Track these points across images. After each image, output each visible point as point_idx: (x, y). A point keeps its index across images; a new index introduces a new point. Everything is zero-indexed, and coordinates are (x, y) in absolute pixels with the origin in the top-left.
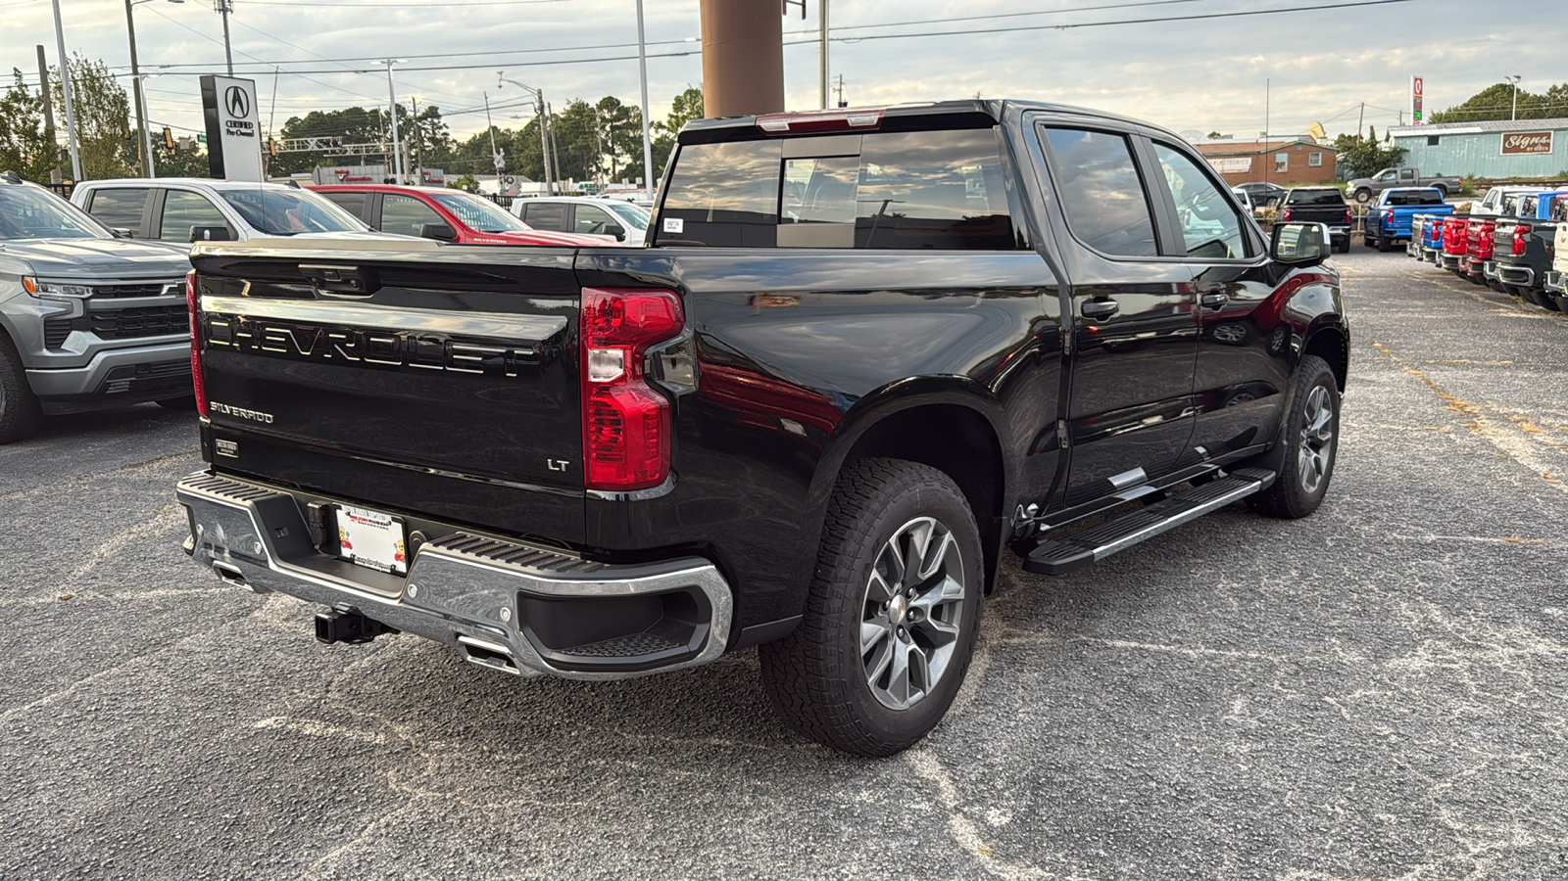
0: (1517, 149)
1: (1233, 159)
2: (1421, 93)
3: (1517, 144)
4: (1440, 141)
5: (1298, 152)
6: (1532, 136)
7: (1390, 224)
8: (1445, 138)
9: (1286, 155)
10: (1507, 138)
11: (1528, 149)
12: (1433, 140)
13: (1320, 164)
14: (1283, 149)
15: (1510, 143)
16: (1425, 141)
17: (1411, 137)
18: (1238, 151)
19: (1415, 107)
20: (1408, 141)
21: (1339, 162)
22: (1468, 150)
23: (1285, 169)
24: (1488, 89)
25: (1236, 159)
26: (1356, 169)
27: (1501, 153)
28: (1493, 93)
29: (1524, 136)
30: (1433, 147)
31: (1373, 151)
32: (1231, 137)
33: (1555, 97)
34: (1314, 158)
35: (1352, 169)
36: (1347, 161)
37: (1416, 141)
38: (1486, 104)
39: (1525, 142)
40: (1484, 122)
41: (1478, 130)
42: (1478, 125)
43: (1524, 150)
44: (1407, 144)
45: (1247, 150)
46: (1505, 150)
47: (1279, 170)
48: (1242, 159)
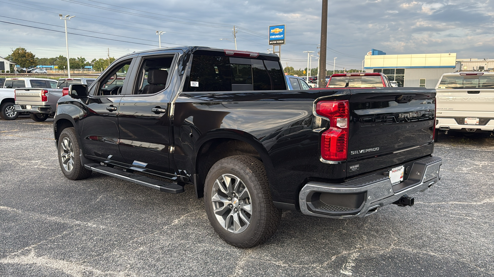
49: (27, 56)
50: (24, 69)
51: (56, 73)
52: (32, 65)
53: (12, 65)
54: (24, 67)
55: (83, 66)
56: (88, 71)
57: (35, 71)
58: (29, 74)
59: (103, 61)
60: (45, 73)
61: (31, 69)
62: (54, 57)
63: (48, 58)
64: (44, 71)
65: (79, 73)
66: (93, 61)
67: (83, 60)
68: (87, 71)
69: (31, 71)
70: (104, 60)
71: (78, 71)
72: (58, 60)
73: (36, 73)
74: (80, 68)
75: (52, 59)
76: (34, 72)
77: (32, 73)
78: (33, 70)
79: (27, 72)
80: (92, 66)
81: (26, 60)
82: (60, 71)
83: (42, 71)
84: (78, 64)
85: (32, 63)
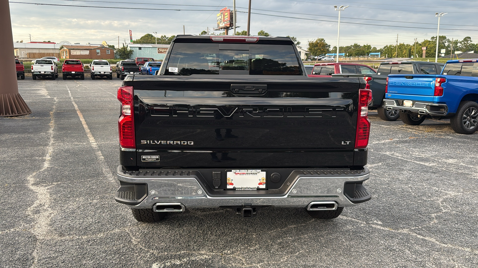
0: (161, 52)
1: (83, 51)
2: (131, 35)
3: (161, 51)
4: (142, 49)
5: (103, 50)
6: (164, 49)
7: (151, 72)
8: (143, 48)
9: (99, 50)
10: (158, 49)
11: (164, 52)
12: (140, 48)
13: (110, 53)
14: (98, 48)
15: (159, 51)
16: (138, 49)
17: (134, 47)
18: (85, 48)
19: (130, 38)
20: (134, 48)
21: (115, 53)
22: (149, 52)
23: (100, 54)
24: (145, 35)
25: (85, 51)
26: (120, 55)
27: (158, 53)
28: (147, 36)
29: (163, 49)
30: (140, 50)
31: (125, 51)
32: (79, 44)
33: (163, 39)
34: (108, 52)
35: (119, 55)
36: (117, 53)
37: (135, 48)
38: (146, 39)
39: (163, 50)
40: (152, 44)
41: (151, 46)
42: (151, 45)
43: (163, 53)
44: (133, 49)
45: (87, 48)
46: (158, 52)
47: (98, 55)
48: (86, 51)
49: (319, 46)
50: (316, 57)
51: (344, 60)
52: (322, 53)
53: (307, 54)
54: (315, 56)
55: (368, 52)
56: (374, 57)
57: (325, 58)
58: (320, 61)
59: (393, 48)
60: (332, 60)
61: (322, 57)
62: (349, 45)
63: (344, 47)
64: (332, 59)
65: (364, 59)
66: (385, 47)
67: (369, 47)
68: (372, 57)
69: (321, 58)
70: (393, 46)
71: (363, 58)
72: (352, 48)
73: (325, 61)
74: (364, 55)
75: (348, 47)
76: (323, 60)
77: (322, 60)
78: (323, 58)
79: (317, 59)
80: (379, 53)
81: (318, 49)
82: (347, 59)
83: (330, 59)
84: (363, 51)
85: (322, 51)
